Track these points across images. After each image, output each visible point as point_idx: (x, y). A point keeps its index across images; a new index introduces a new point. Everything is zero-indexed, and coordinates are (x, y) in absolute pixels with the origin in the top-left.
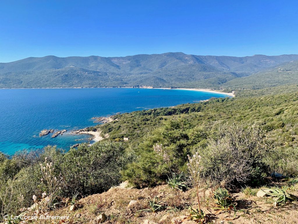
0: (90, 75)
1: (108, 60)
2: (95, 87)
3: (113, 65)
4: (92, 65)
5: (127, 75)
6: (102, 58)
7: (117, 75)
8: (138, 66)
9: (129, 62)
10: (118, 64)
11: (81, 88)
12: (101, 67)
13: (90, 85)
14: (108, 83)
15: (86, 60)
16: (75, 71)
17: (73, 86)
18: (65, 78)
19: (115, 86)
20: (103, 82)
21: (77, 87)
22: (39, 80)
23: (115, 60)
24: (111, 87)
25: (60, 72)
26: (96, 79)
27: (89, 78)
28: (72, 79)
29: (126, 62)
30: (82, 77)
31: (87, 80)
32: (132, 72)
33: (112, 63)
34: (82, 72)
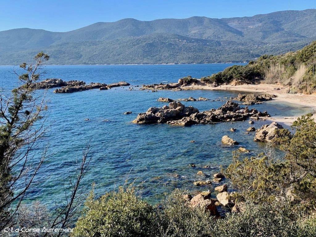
0: (191, 45)
1: (222, 23)
2: (199, 63)
3: (231, 31)
4: (193, 32)
5: (259, 45)
6: (211, 20)
7: (239, 44)
8: (277, 31)
9: (260, 24)
10: (240, 30)
11: (174, 64)
12: (209, 34)
13: (190, 60)
14: (223, 56)
15: (184, 24)
16: (166, 39)
17: (161, 62)
18: (149, 49)
19: (237, 60)
20: (214, 55)
21: (167, 63)
22: (107, 54)
23: (234, 22)
24: (230, 61)
25: (140, 40)
26: (201, 50)
27: (188, 50)
28: (159, 51)
29: (253, 24)
30: (177, 48)
31: (185, 53)
32: (266, 41)
33: (229, 26)
34: (177, 39)
